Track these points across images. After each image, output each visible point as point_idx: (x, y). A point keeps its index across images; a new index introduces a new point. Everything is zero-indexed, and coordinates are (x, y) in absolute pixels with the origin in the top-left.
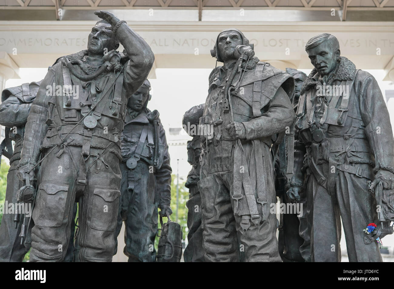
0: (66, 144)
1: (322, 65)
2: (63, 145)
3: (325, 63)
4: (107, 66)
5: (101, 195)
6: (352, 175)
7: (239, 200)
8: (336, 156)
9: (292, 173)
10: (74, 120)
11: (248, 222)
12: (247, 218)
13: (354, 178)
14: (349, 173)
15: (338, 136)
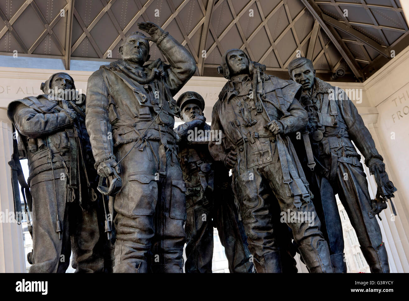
0: (147, 138)
1: (307, 81)
2: (144, 139)
3: (309, 80)
4: (156, 72)
5: (179, 186)
6: (350, 165)
7: (290, 183)
8: (335, 151)
9: (314, 164)
10: (147, 116)
11: (299, 201)
12: (299, 198)
13: (351, 167)
14: (348, 164)
15: (332, 136)
